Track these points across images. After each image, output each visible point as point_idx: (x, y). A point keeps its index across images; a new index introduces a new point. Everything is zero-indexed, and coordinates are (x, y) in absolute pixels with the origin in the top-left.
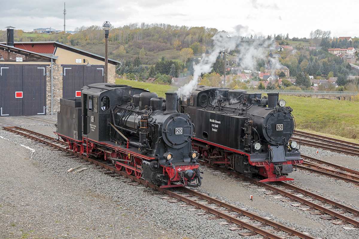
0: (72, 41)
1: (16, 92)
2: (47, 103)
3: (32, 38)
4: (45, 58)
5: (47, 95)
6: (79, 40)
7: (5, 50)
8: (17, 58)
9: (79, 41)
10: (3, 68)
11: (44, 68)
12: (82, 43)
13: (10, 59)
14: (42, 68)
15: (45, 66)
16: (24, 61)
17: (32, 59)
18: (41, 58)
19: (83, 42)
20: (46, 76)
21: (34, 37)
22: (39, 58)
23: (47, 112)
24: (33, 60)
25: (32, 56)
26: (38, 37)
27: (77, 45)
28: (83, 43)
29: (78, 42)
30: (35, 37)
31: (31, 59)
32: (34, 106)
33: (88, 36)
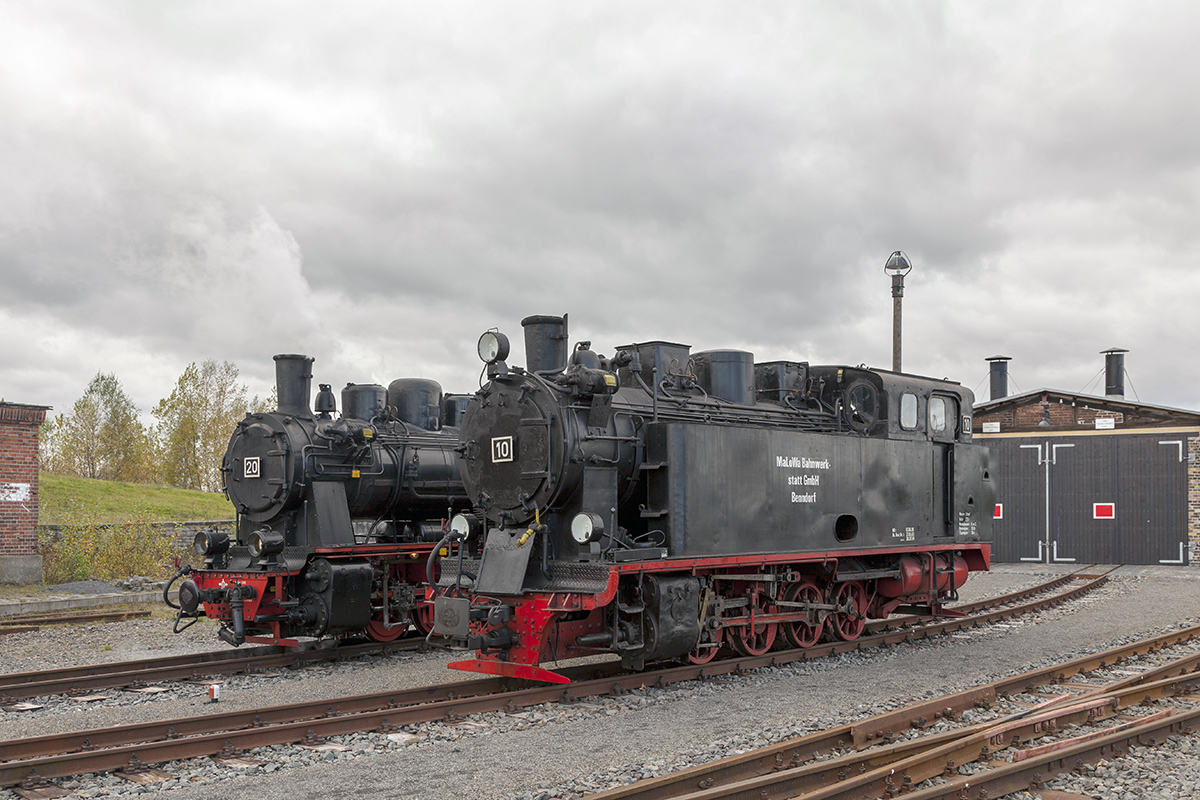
1: (1095, 505)
2: (1190, 534)
4: (1186, 417)
5: (1191, 514)
7: (1061, 401)
8: (1097, 420)
10: (1059, 446)
11: (1180, 443)
13: (1079, 422)
14: (1174, 442)
15: (1184, 437)
16: (1117, 426)
17: (1143, 419)
18: (1171, 416)
20: (1185, 461)
22: (1165, 418)
23: (1190, 558)
24: (1146, 423)
25: (1145, 412)
31: (1139, 421)
32: (1148, 540)
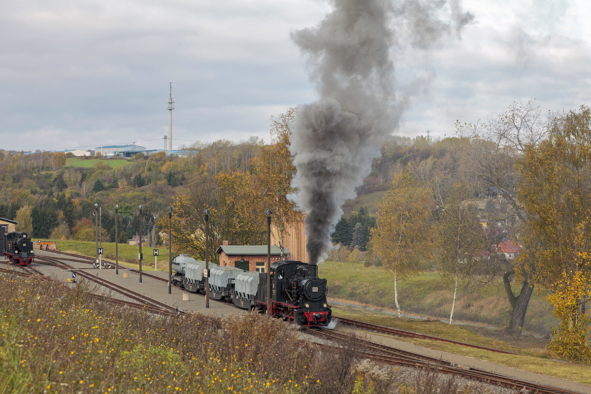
0: (170, 175)
3: (84, 171)
6: (185, 173)
9: (186, 177)
12: (191, 180)
19: (194, 179)
21: (90, 169)
26: (99, 169)
27: (181, 184)
28: (193, 181)
29: (183, 179)
30: (93, 169)
33: (207, 164)
